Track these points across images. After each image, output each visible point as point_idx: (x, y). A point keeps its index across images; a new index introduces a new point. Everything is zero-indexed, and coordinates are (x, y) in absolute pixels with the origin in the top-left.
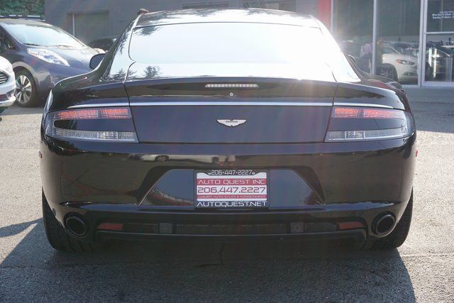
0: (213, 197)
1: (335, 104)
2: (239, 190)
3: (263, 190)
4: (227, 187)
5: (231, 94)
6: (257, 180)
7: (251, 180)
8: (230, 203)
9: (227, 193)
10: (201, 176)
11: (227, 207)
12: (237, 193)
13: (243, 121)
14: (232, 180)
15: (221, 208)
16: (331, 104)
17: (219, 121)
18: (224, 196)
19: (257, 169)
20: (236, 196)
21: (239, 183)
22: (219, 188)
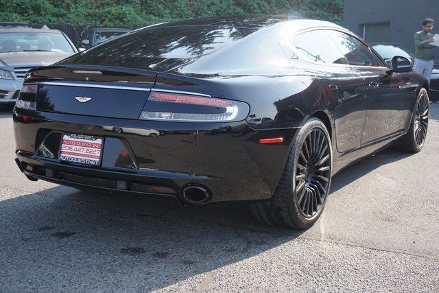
0: (69, 153)
1: (152, 90)
2: (84, 151)
3: (98, 153)
4: (78, 147)
5: (87, 79)
6: (96, 144)
7: (92, 144)
8: (77, 159)
9: (77, 152)
10: (66, 137)
11: (75, 163)
12: (83, 153)
13: (89, 99)
14: (81, 142)
15: (72, 162)
16: (149, 90)
17: (77, 98)
18: (75, 154)
19: (96, 136)
20: (82, 155)
21: (86, 145)
22: (74, 147)
